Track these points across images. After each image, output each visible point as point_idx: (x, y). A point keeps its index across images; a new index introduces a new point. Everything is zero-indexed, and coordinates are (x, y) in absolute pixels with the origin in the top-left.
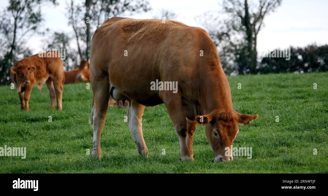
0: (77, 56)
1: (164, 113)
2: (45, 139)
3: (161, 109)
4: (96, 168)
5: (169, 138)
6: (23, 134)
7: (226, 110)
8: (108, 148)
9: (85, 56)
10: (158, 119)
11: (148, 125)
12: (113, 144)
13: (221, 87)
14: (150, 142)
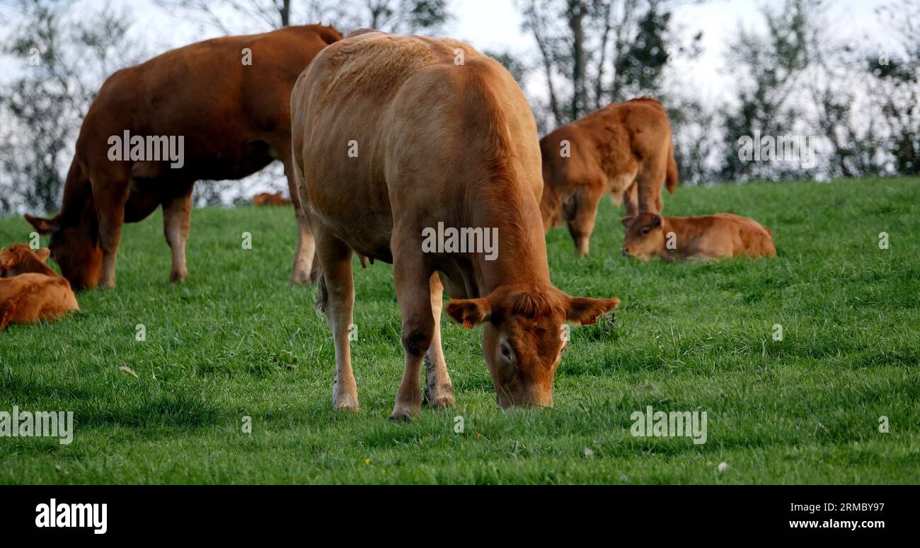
0: (546, 117)
1: (791, 276)
2: (460, 349)
3: (783, 266)
4: (602, 430)
5: (805, 345)
6: (397, 335)
7: (532, 286)
8: (636, 375)
9: (569, 117)
10: (775, 293)
11: (747, 311)
12: (649, 364)
13: (515, 226)
14: (752, 356)
